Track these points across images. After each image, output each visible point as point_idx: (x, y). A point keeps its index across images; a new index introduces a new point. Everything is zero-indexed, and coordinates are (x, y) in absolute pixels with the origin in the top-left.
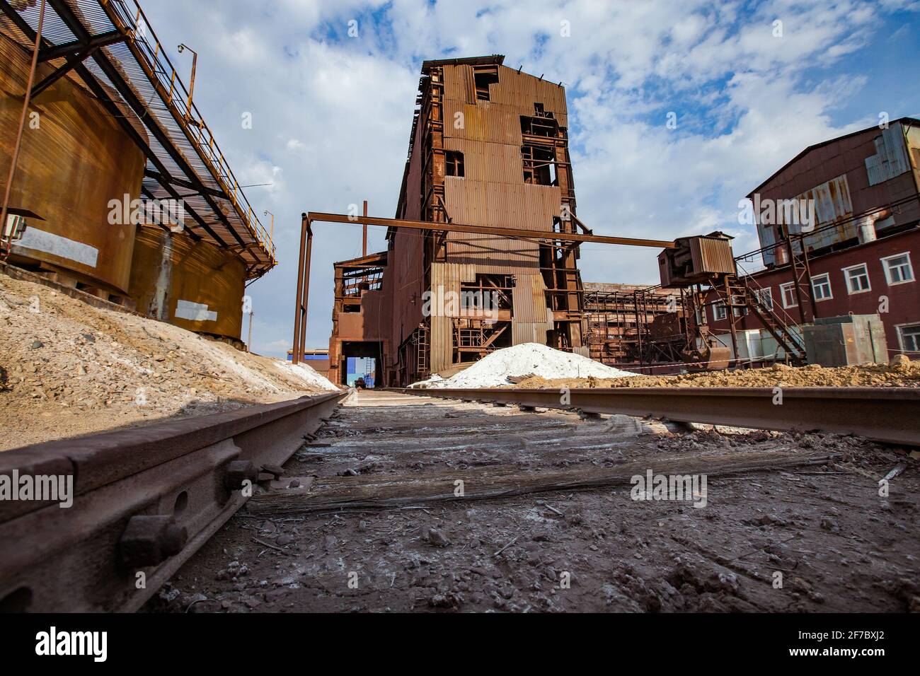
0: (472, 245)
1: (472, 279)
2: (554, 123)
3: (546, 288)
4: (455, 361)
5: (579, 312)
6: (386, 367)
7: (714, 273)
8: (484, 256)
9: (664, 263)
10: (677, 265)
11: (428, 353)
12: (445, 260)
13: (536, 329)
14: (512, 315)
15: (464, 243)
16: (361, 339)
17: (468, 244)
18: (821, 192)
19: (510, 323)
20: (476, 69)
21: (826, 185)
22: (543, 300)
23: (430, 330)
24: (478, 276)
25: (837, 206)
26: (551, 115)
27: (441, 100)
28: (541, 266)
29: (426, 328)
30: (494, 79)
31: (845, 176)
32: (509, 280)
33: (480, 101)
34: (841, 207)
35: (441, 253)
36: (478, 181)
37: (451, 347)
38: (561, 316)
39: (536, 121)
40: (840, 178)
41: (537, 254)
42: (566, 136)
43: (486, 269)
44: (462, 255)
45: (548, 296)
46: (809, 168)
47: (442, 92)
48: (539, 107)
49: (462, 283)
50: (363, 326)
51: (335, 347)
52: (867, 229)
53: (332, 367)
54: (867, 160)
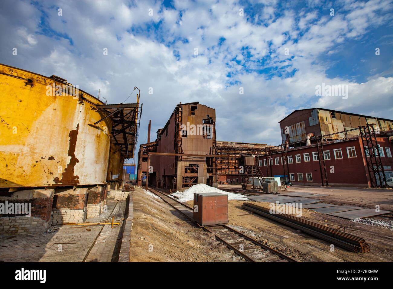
1: (188, 165)
2: (212, 120)
3: (207, 167)
4: (183, 187)
6: (157, 180)
8: (191, 159)
11: (176, 185)
12: (181, 160)
13: (204, 179)
14: (198, 175)
18: (298, 125)
19: (197, 177)
20: (192, 105)
21: (299, 123)
22: (206, 170)
23: (177, 179)
24: (189, 165)
25: (302, 131)
26: (211, 118)
27: (182, 116)
28: (206, 162)
29: (176, 178)
30: (196, 108)
32: (198, 165)
33: (192, 115)
35: (180, 158)
36: (190, 138)
37: (182, 184)
38: (211, 175)
39: (207, 120)
40: (303, 122)
41: (205, 158)
43: (192, 163)
44: (186, 159)
45: (207, 169)
47: (182, 113)
48: (208, 116)
49: (185, 167)
51: (140, 174)
52: (308, 140)
53: (139, 180)
54: (309, 118)
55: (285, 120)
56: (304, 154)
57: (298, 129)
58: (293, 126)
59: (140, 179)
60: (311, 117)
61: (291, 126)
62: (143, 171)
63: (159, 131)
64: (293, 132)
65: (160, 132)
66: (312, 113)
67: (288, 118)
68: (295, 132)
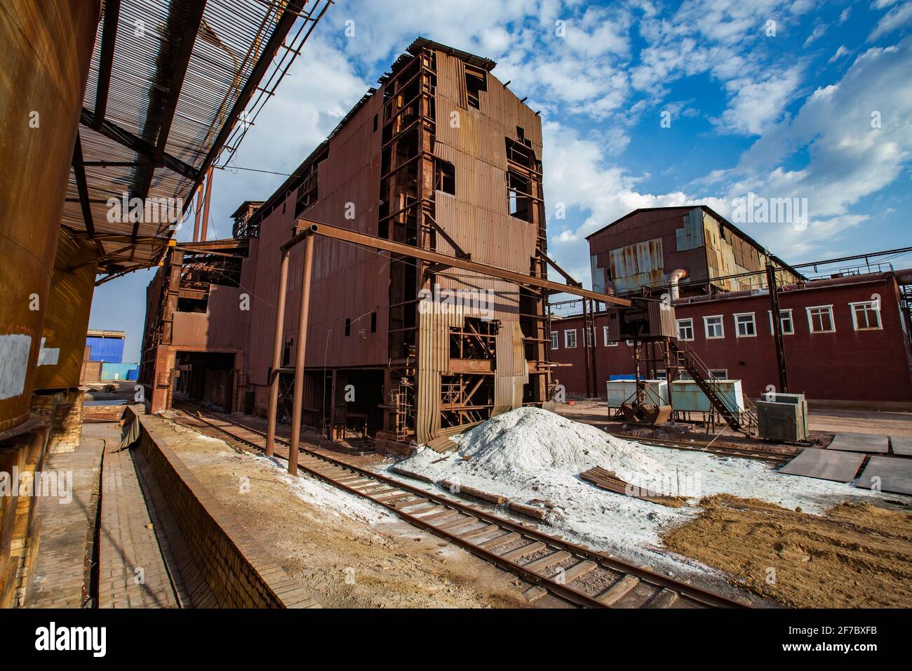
0: (461, 282)
1: (461, 324)
2: (532, 153)
3: (523, 336)
5: (546, 363)
6: (238, 387)
7: (667, 337)
9: (615, 318)
10: (627, 321)
13: (515, 384)
14: (494, 367)
15: (455, 279)
16: (204, 349)
17: (457, 280)
18: (643, 248)
19: (493, 377)
20: (467, 67)
21: (647, 243)
22: (522, 351)
23: (417, 387)
25: (653, 263)
26: (528, 143)
27: (433, 92)
28: (521, 312)
30: (483, 86)
31: (661, 239)
33: (471, 108)
34: (656, 264)
36: (467, 203)
37: (438, 408)
38: (534, 368)
39: (516, 146)
40: (657, 240)
41: (517, 298)
42: (541, 170)
46: (636, 226)
48: (520, 131)
49: (451, 328)
50: (208, 333)
51: (165, 359)
52: (675, 286)
53: (160, 386)
54: (677, 230)
55: (606, 233)
56: (704, 317)
57: (641, 258)
58: (629, 248)
59: (166, 383)
60: (682, 227)
61: (622, 249)
62: (180, 349)
63: (247, 209)
64: (625, 264)
65: (250, 214)
66: (684, 218)
67: (615, 226)
68: (633, 264)
